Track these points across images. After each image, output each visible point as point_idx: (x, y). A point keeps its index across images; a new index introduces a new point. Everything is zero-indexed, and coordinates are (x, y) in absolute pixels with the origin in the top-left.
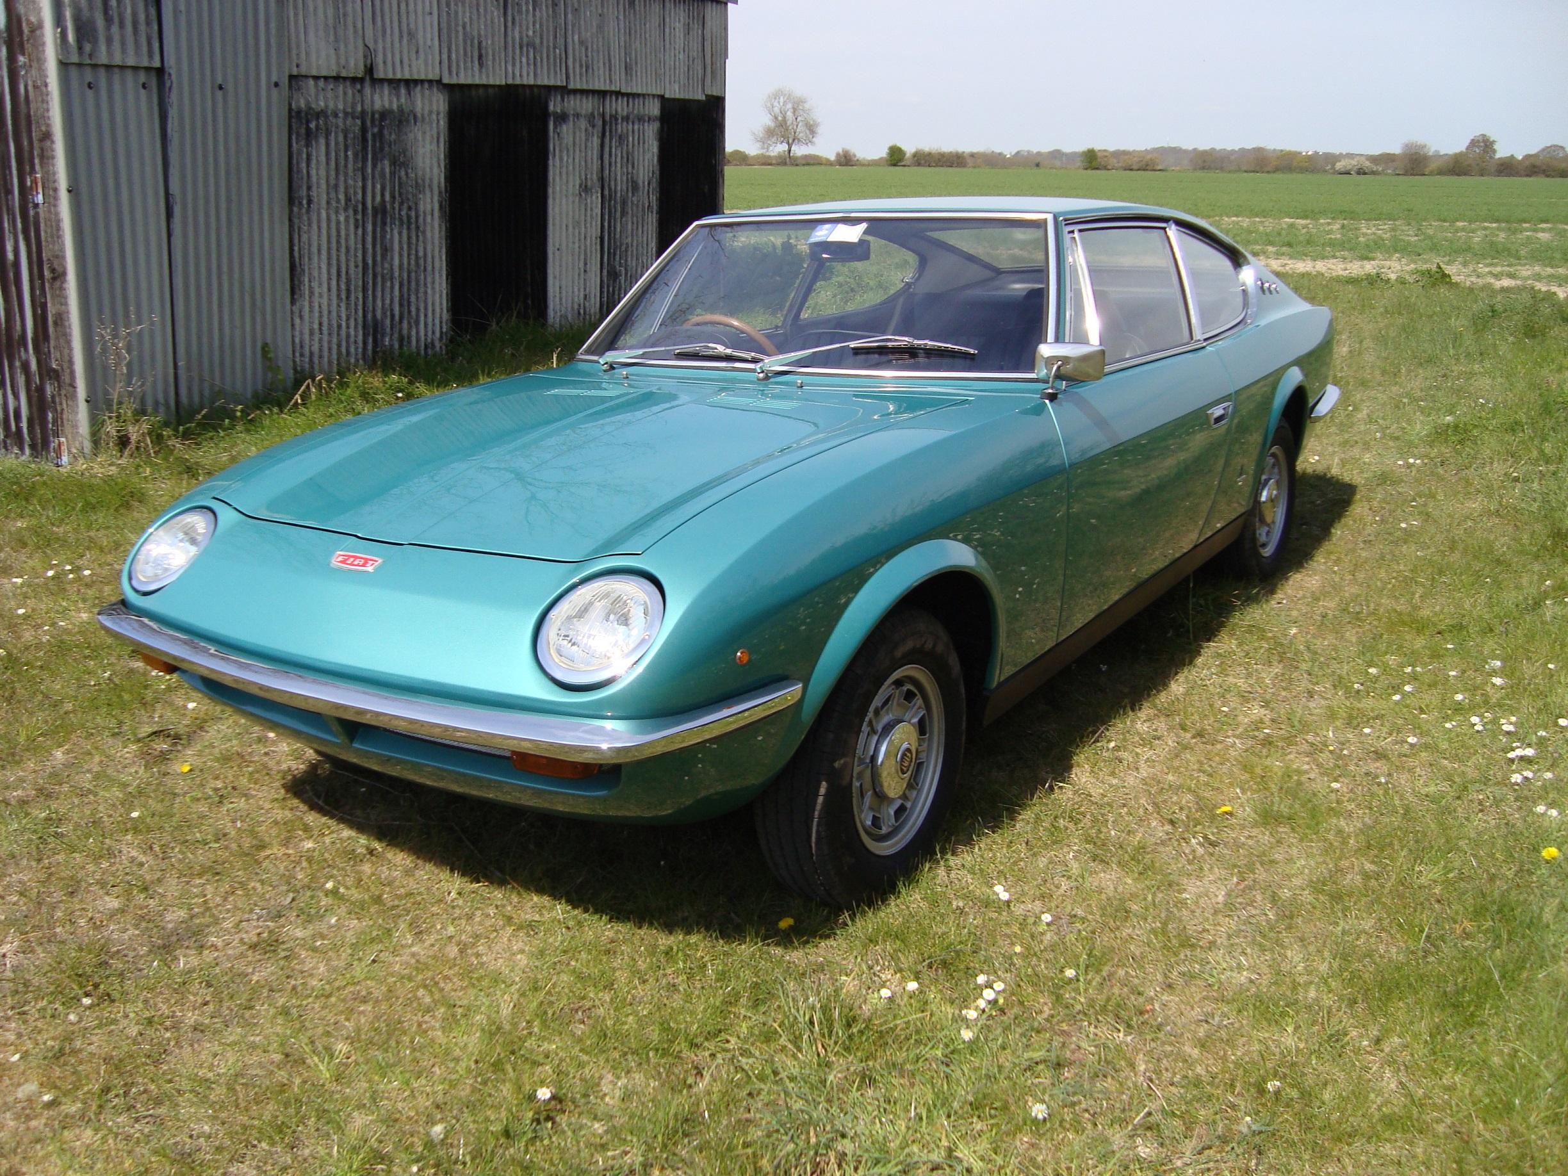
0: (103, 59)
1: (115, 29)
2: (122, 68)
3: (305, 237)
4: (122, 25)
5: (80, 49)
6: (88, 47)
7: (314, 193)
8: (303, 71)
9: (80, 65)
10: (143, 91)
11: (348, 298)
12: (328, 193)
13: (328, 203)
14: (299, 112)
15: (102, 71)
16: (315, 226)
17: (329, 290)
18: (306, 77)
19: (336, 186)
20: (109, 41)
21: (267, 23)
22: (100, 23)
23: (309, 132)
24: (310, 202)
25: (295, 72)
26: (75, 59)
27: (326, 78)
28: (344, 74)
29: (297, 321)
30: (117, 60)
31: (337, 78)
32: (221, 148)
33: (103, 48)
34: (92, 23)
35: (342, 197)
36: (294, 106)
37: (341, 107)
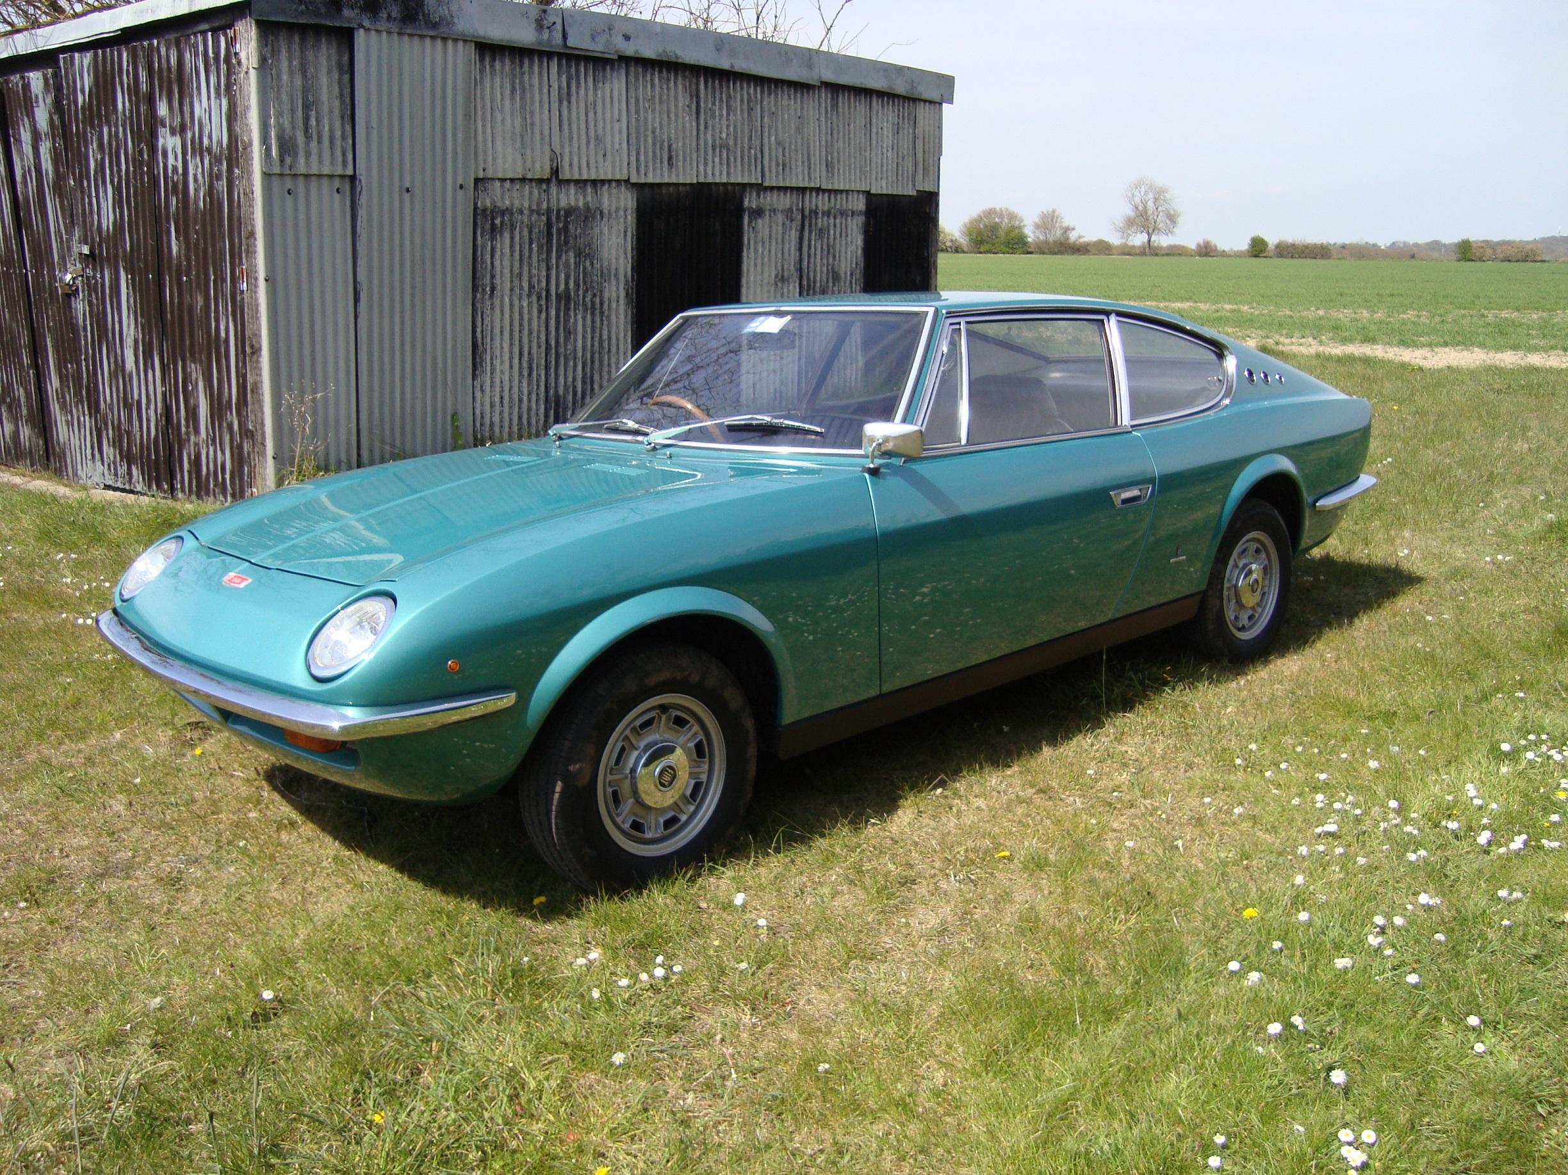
0: (301, 168)
1: (314, 144)
2: (320, 176)
3: (487, 320)
4: (320, 141)
5: (282, 161)
6: (288, 160)
7: (497, 281)
8: (490, 174)
9: (281, 175)
10: (337, 196)
11: (530, 375)
12: (512, 281)
13: (512, 290)
14: (485, 210)
15: (301, 180)
16: (498, 311)
17: (511, 367)
18: (493, 179)
19: (520, 275)
20: (308, 154)
21: (454, 135)
22: (301, 139)
23: (493, 227)
24: (493, 289)
25: (481, 175)
26: (277, 170)
27: (512, 180)
28: (529, 176)
29: (478, 395)
30: (314, 170)
31: (523, 180)
32: (407, 243)
33: (302, 160)
34: (293, 139)
35: (525, 285)
36: (479, 205)
37: (526, 205)
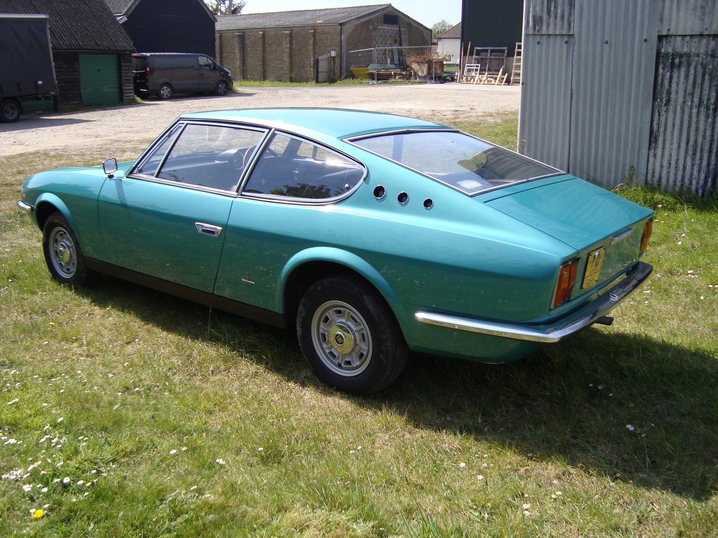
0: (544, 31)
1: (552, 19)
2: (554, 35)
3: (663, 118)
4: (556, 18)
5: (534, 28)
6: (537, 28)
7: (673, 96)
8: (671, 33)
9: (534, 35)
10: (565, 45)
11: (694, 154)
12: (685, 97)
13: (684, 102)
14: (667, 54)
15: (545, 38)
16: (671, 114)
17: (679, 147)
18: (676, 36)
19: (692, 95)
20: (548, 25)
21: (643, 10)
22: (545, 17)
23: (672, 64)
24: (668, 101)
25: (664, 33)
26: (531, 32)
27: (692, 36)
28: (706, 33)
29: (651, 159)
30: (551, 32)
31: (701, 35)
32: (604, 71)
33: (544, 28)
34: (541, 18)
35: (696, 100)
36: (663, 50)
37: (702, 51)
